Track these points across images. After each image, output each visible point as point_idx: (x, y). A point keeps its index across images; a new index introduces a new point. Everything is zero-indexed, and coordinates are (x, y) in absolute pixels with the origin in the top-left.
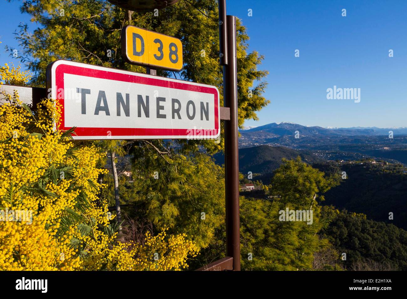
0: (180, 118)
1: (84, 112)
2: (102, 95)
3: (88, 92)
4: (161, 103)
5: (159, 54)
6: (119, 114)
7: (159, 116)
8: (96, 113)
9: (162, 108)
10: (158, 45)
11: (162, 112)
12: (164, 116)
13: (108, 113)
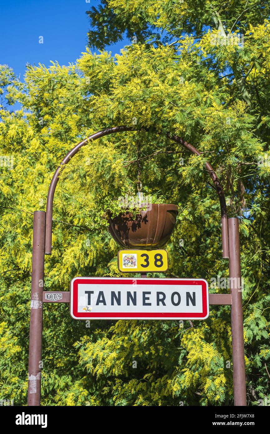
0: (164, 304)
1: (89, 304)
2: (101, 293)
3: (92, 292)
4: (147, 296)
5: (145, 263)
6: (112, 304)
7: (144, 304)
8: (97, 304)
9: (148, 299)
10: (145, 257)
11: (147, 301)
12: (150, 304)
13: (105, 304)
